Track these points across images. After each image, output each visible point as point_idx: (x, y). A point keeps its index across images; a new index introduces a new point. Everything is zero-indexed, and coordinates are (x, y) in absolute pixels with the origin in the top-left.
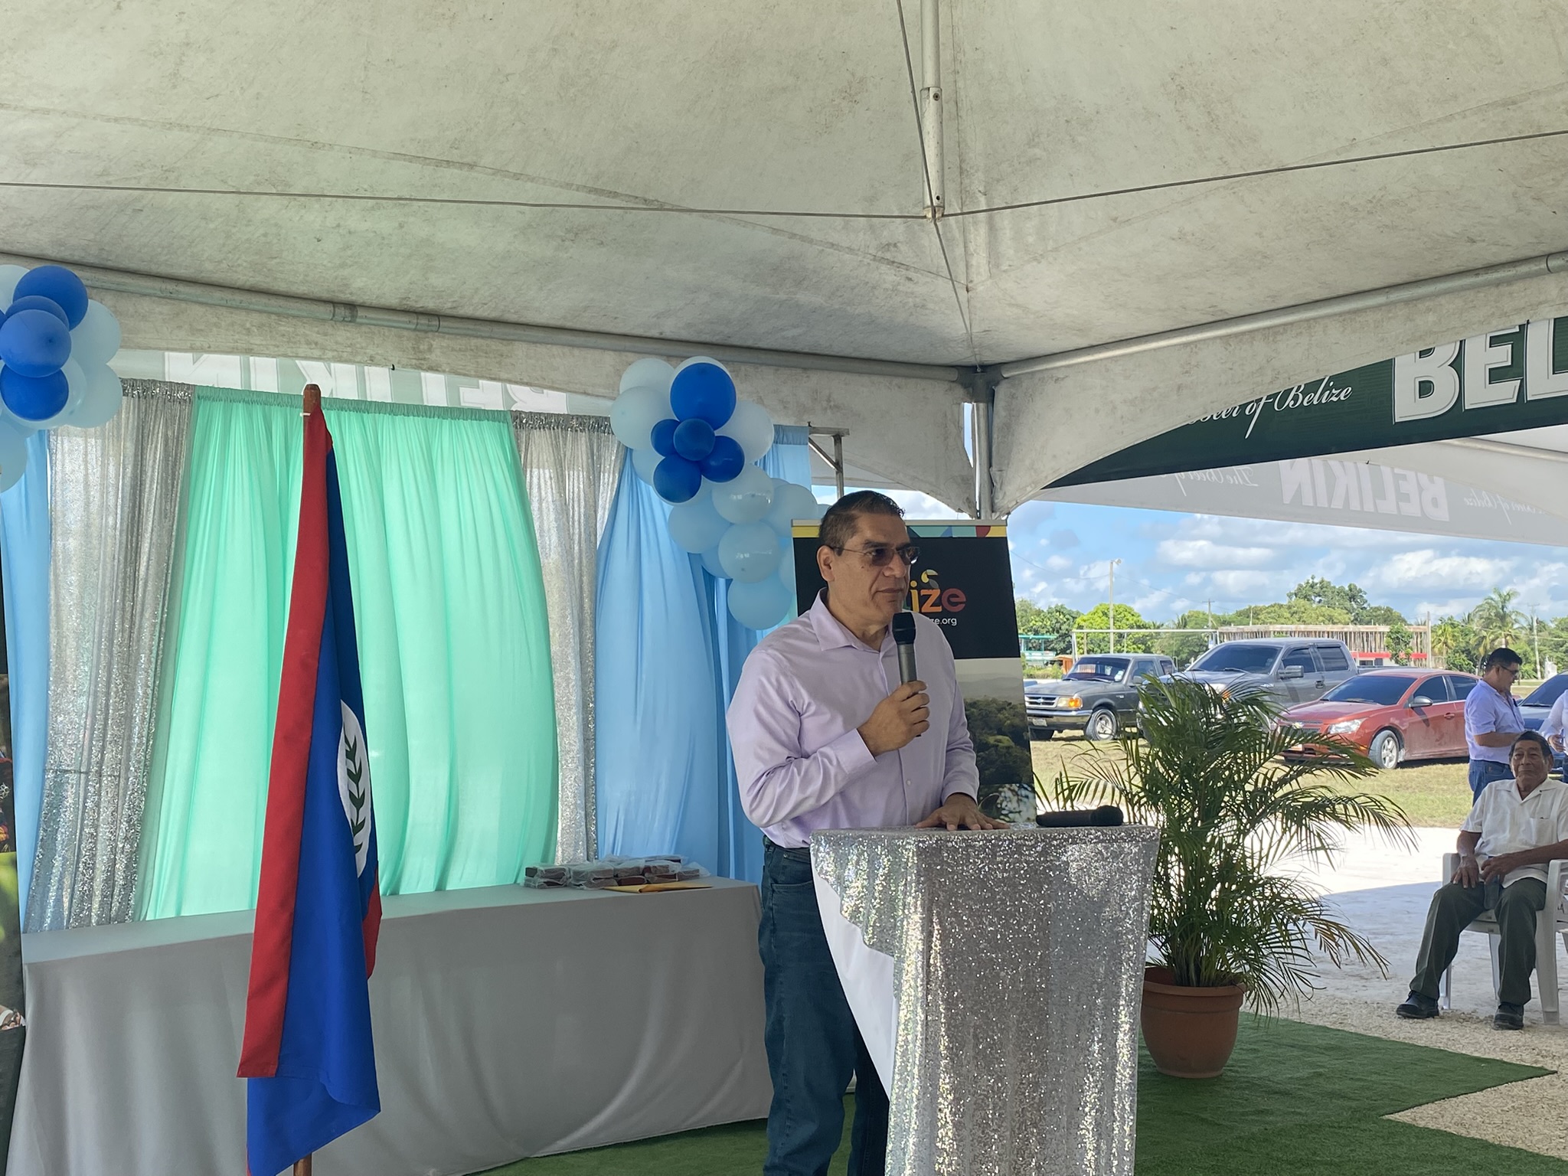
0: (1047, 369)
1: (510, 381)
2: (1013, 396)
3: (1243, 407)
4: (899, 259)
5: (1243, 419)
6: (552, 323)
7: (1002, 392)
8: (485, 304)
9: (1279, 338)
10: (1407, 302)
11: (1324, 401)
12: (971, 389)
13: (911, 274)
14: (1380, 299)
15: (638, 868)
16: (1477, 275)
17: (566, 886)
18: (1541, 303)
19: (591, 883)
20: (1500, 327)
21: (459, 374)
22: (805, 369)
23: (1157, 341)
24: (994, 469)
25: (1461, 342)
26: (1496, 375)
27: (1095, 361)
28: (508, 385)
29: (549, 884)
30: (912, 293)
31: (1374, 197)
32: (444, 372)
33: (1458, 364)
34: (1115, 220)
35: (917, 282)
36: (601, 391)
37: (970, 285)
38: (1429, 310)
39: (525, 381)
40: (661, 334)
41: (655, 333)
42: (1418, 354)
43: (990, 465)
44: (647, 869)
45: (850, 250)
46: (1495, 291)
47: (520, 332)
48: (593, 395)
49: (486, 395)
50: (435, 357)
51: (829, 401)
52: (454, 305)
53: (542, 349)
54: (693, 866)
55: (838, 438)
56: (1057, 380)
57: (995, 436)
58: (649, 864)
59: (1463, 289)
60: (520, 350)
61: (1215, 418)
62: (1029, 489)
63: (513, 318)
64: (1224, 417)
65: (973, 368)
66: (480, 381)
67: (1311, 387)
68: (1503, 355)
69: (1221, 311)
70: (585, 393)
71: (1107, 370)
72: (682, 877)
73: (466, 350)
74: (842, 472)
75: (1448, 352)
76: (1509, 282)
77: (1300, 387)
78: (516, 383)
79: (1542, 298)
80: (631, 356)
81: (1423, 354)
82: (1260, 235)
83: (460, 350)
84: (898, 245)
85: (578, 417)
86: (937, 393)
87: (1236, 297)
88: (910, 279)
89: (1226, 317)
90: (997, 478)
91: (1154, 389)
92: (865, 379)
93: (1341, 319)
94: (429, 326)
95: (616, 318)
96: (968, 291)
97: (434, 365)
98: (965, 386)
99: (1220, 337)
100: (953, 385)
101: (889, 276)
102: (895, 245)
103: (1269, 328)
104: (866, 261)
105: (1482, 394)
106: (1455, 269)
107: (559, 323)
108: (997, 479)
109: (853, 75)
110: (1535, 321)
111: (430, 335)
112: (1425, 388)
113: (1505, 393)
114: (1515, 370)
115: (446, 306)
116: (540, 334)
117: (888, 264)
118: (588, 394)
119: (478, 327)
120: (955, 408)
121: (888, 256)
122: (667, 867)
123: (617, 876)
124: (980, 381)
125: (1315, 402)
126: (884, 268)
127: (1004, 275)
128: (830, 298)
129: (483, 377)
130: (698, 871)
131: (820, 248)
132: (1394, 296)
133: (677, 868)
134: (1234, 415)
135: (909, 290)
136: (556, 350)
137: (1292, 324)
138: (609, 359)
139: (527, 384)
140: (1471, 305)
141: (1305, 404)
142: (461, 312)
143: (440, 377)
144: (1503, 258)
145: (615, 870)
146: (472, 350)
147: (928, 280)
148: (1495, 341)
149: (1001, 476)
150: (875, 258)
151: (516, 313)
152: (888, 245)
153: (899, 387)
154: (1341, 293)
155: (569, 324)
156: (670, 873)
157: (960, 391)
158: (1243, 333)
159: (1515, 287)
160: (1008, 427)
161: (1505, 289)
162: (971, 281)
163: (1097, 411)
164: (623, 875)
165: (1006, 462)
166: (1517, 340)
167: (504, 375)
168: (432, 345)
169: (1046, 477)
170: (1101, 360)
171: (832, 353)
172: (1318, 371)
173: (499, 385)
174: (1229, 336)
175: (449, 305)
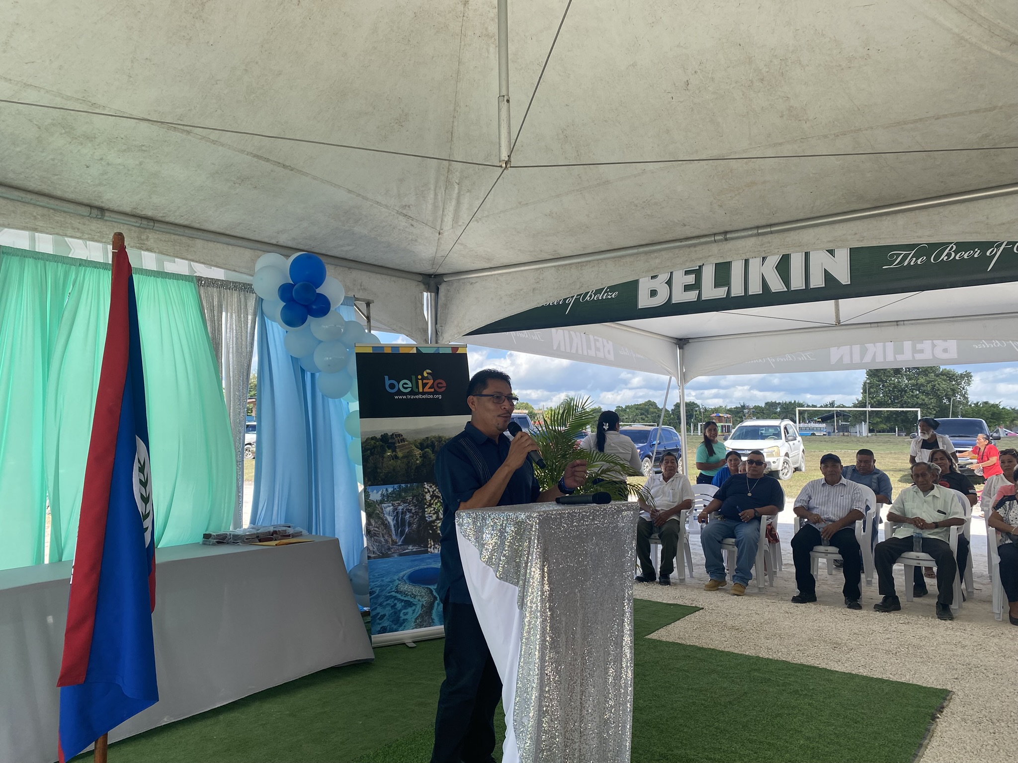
0: (467, 278)
1: (193, 261)
2: (448, 291)
3: (565, 300)
4: (410, 214)
5: (565, 305)
6: (218, 230)
7: (443, 289)
8: (182, 216)
9: (583, 268)
10: (646, 253)
11: (604, 298)
12: (427, 286)
13: (414, 223)
14: (635, 251)
15: (269, 532)
16: (682, 241)
17: (228, 543)
18: (709, 256)
19: (244, 541)
20: (690, 267)
21: (164, 254)
22: (350, 268)
23: (524, 266)
24: (438, 325)
25: (671, 272)
26: (687, 288)
27: (492, 275)
28: (192, 263)
29: (219, 543)
30: (412, 233)
31: (647, 200)
32: (155, 252)
33: (669, 283)
34: (520, 203)
35: (416, 227)
36: (244, 270)
37: (441, 231)
38: (656, 257)
39: (201, 261)
40: (277, 242)
41: (274, 241)
42: (650, 277)
43: (436, 324)
44: (275, 532)
45: (386, 206)
46: (688, 250)
47: (200, 233)
48: (239, 272)
49: (180, 266)
50: (150, 243)
51: (361, 286)
52: (164, 215)
53: (211, 245)
54: (299, 529)
55: (368, 304)
56: (472, 284)
57: (439, 309)
58: (275, 529)
59: (674, 248)
60: (199, 243)
61: (551, 304)
62: (456, 336)
63: (197, 226)
64: (555, 304)
65: (430, 276)
66: (176, 259)
67: (599, 291)
68: (691, 280)
69: (558, 253)
70: (234, 271)
71: (498, 280)
72: (294, 536)
73: (169, 241)
74: (370, 322)
75: (666, 277)
76: (695, 245)
77: (593, 291)
78: (197, 262)
79: (710, 254)
80: (260, 253)
81: (653, 277)
82: (588, 216)
83: (165, 241)
84: (411, 206)
85: (233, 282)
86: (412, 287)
87: (568, 246)
88: (412, 225)
89: (559, 257)
90: (439, 329)
91: (521, 290)
92: (379, 276)
93: (614, 260)
94: (148, 225)
95: (255, 231)
96: (439, 234)
97: (149, 248)
98: (424, 284)
99: (555, 266)
100: (419, 283)
101: (402, 222)
102: (409, 206)
103: (579, 263)
104: (393, 213)
105: (680, 296)
106: (671, 239)
107: (222, 231)
108: (440, 331)
109: (403, 111)
110: (707, 264)
111: (147, 230)
112: (653, 293)
113: (692, 296)
114: (697, 286)
115: (159, 215)
116: (212, 236)
117: (403, 216)
118: (236, 271)
119: (177, 229)
120: (420, 295)
121: (404, 212)
122: (285, 531)
123: (258, 537)
124: (432, 283)
125: (600, 298)
126: (401, 218)
127: (459, 227)
128: (370, 231)
129: (177, 257)
130: (301, 532)
131: (371, 203)
132: (641, 250)
133: (290, 531)
134: (560, 303)
135: (411, 231)
136: (218, 245)
137: (590, 261)
138: (248, 254)
139: (203, 263)
140: (676, 256)
141: (595, 299)
142: (167, 219)
143: (153, 255)
144: (694, 235)
145: (257, 533)
146: (172, 241)
147: (422, 227)
148: (687, 273)
149: (441, 329)
150: (398, 212)
151: (199, 223)
152: (406, 206)
153: (395, 282)
154: (616, 248)
155: (228, 232)
156: (287, 534)
157: (422, 287)
158: (566, 265)
159: (697, 249)
160: (445, 305)
161: (692, 249)
162: (442, 229)
163: (492, 299)
164: (261, 536)
165: (444, 322)
166: (698, 273)
167: (189, 257)
168: (148, 237)
169: (465, 330)
170: (495, 275)
171: (364, 262)
172: (602, 284)
173: (186, 262)
174: (559, 266)
175: (161, 215)
